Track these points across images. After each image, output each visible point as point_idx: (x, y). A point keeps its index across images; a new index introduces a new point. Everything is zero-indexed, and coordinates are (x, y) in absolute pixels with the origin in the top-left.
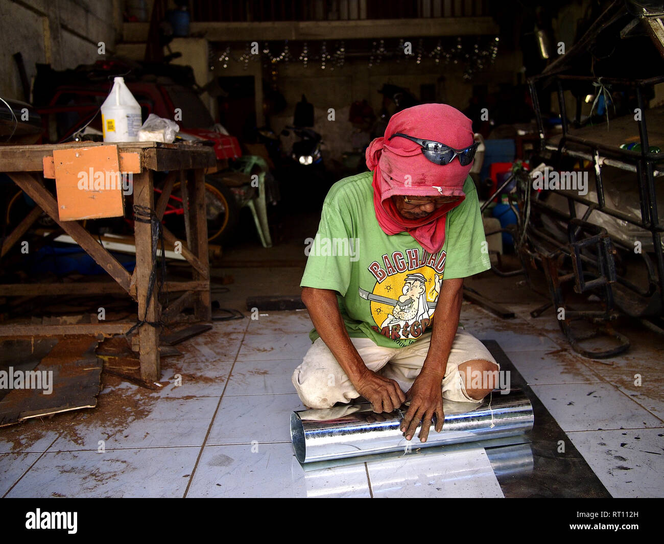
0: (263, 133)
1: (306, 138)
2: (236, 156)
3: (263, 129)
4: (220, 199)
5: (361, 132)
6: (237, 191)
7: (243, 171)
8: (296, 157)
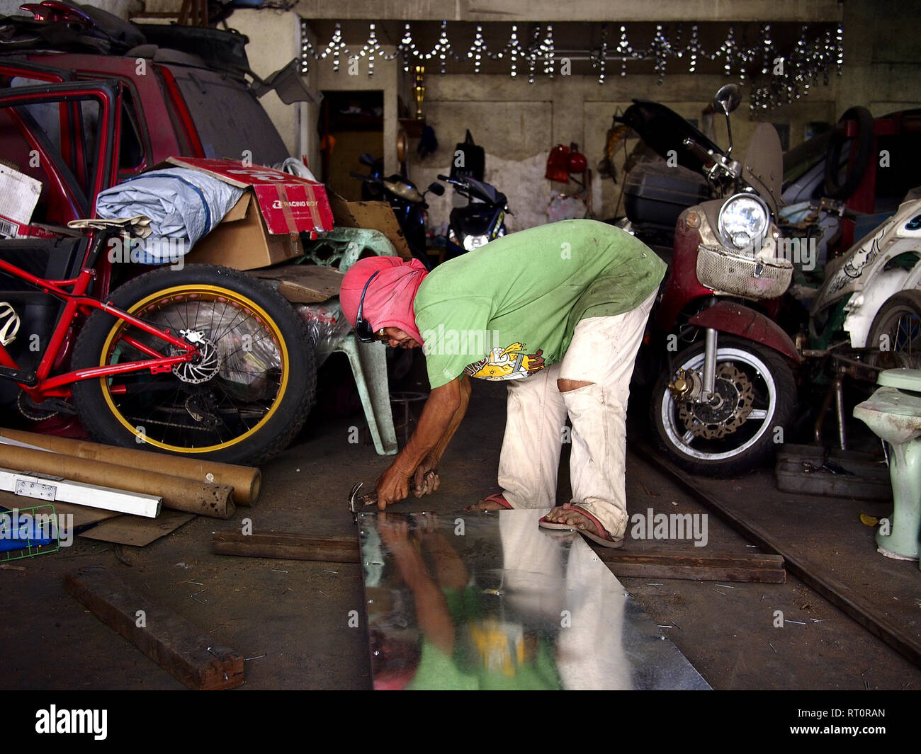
0: (392, 188)
1: (476, 200)
2: (319, 230)
3: (394, 179)
4: (271, 335)
5: (565, 198)
6: (314, 314)
7: (336, 264)
8: (456, 235)
